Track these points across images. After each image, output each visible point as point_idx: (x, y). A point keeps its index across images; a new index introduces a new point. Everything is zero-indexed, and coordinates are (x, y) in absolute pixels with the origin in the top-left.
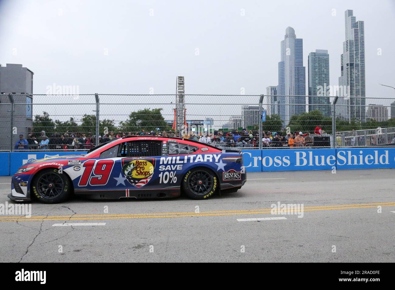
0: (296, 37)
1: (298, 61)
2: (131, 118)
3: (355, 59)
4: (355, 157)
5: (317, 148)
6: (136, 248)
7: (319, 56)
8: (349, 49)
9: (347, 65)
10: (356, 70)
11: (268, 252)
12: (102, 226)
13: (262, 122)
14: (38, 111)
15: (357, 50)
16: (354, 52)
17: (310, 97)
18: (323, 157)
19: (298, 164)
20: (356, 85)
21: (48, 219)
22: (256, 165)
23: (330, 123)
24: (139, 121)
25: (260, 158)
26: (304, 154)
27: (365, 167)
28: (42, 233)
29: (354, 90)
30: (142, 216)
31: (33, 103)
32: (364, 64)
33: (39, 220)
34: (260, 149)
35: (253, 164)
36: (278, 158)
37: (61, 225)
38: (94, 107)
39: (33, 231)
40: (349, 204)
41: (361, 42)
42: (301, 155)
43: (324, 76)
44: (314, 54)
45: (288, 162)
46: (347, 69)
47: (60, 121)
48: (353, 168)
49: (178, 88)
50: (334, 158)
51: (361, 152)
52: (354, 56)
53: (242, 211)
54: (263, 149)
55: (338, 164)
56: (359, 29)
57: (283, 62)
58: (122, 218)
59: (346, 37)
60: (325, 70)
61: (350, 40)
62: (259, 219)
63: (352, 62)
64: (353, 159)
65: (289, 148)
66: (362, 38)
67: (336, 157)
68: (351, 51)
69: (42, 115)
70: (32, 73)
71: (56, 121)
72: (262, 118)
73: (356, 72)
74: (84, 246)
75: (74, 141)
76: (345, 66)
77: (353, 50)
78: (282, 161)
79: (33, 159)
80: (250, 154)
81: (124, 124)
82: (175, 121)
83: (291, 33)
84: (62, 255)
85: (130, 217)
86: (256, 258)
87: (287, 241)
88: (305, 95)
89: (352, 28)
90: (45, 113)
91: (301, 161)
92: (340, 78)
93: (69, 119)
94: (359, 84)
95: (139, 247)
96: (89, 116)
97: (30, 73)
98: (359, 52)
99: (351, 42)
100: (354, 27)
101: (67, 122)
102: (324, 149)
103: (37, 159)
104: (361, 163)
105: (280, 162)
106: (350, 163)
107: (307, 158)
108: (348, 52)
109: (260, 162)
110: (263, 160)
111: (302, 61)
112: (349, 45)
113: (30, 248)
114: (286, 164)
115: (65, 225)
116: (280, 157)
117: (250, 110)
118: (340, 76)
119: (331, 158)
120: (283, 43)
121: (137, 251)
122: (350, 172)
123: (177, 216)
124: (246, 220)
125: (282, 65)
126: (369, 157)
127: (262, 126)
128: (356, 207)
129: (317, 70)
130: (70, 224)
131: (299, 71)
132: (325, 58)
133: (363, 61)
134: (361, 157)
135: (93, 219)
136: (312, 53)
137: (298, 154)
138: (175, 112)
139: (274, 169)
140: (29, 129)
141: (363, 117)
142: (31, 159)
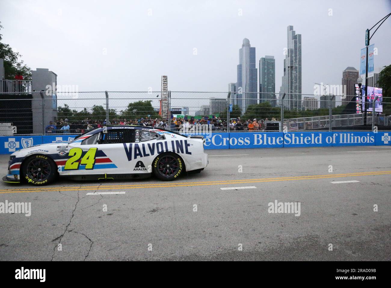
0: (250, 46)
1: (252, 64)
2: (129, 107)
3: (295, 63)
4: (298, 138)
5: (270, 131)
6: (152, 211)
7: (267, 61)
8: (290, 56)
9: (289, 67)
10: (295, 71)
11: (248, 214)
12: (123, 194)
13: (229, 112)
14: (61, 104)
15: (296, 56)
16: (294, 58)
17: (261, 93)
18: (274, 138)
19: (256, 143)
20: (295, 83)
21: (82, 189)
22: (225, 144)
23: (279, 113)
24: (135, 111)
25: (228, 139)
26: (260, 136)
27: (304, 146)
28: (80, 201)
29: (293, 86)
30: (151, 186)
31: (57, 99)
32: (301, 67)
33: (76, 190)
34: (228, 132)
35: (223, 144)
36: (241, 139)
37: (92, 194)
38: (105, 101)
39: (73, 199)
40: (299, 176)
41: (299, 50)
42: (258, 137)
43: (271, 76)
44: (264, 59)
45: (249, 142)
46: (289, 70)
47: (76, 110)
48: (296, 146)
49: (162, 85)
50: (282, 139)
51: (302, 135)
52: (294, 60)
53: (223, 181)
54: (230, 132)
55: (285, 143)
56: (297, 40)
57: (240, 65)
58: (136, 188)
59: (288, 46)
60: (272, 71)
61: (291, 49)
62: (237, 188)
63: (292, 66)
64: (296, 139)
65: (248, 132)
66: (300, 47)
67: (284, 138)
68: (292, 57)
69: (63, 106)
70: (56, 75)
71: (73, 110)
72: (229, 109)
73: (295, 73)
74: (113, 210)
75: (89, 126)
76: (287, 69)
77: (293, 56)
78: (244, 141)
79: (60, 141)
80: (221, 136)
81: (123, 112)
82: (160, 109)
83: (247, 43)
84: (100, 218)
85: (142, 187)
86: (240, 219)
87: (260, 205)
88: (257, 92)
89: (292, 40)
90: (65, 105)
91: (258, 141)
92: (283, 77)
93: (83, 109)
94: (297, 82)
95: (154, 211)
96: (97, 106)
97: (54, 75)
98: (298, 58)
99: (292, 50)
100: (294, 39)
101: (82, 111)
102: (275, 132)
103: (63, 140)
104: (302, 143)
105: (242, 142)
106: (293, 143)
107: (263, 139)
108: (290, 58)
109: (228, 142)
110: (230, 140)
111: (255, 64)
112: (290, 52)
113: (74, 212)
114: (247, 143)
115: (96, 194)
116: (243, 138)
117: (216, 101)
118: (283, 75)
119: (280, 139)
120: (241, 50)
121: (154, 214)
122: (294, 149)
123: (176, 186)
124: (227, 189)
125: (240, 67)
126: (308, 138)
127: (229, 115)
128: (305, 179)
129: (266, 71)
130: (99, 193)
131: (253, 72)
132: (272, 62)
133: (300, 65)
134: (302, 138)
135: (115, 188)
136: (262, 58)
137: (256, 136)
138: (161, 102)
139: (238, 147)
140: (55, 118)
141: (300, 106)
142: (58, 141)
